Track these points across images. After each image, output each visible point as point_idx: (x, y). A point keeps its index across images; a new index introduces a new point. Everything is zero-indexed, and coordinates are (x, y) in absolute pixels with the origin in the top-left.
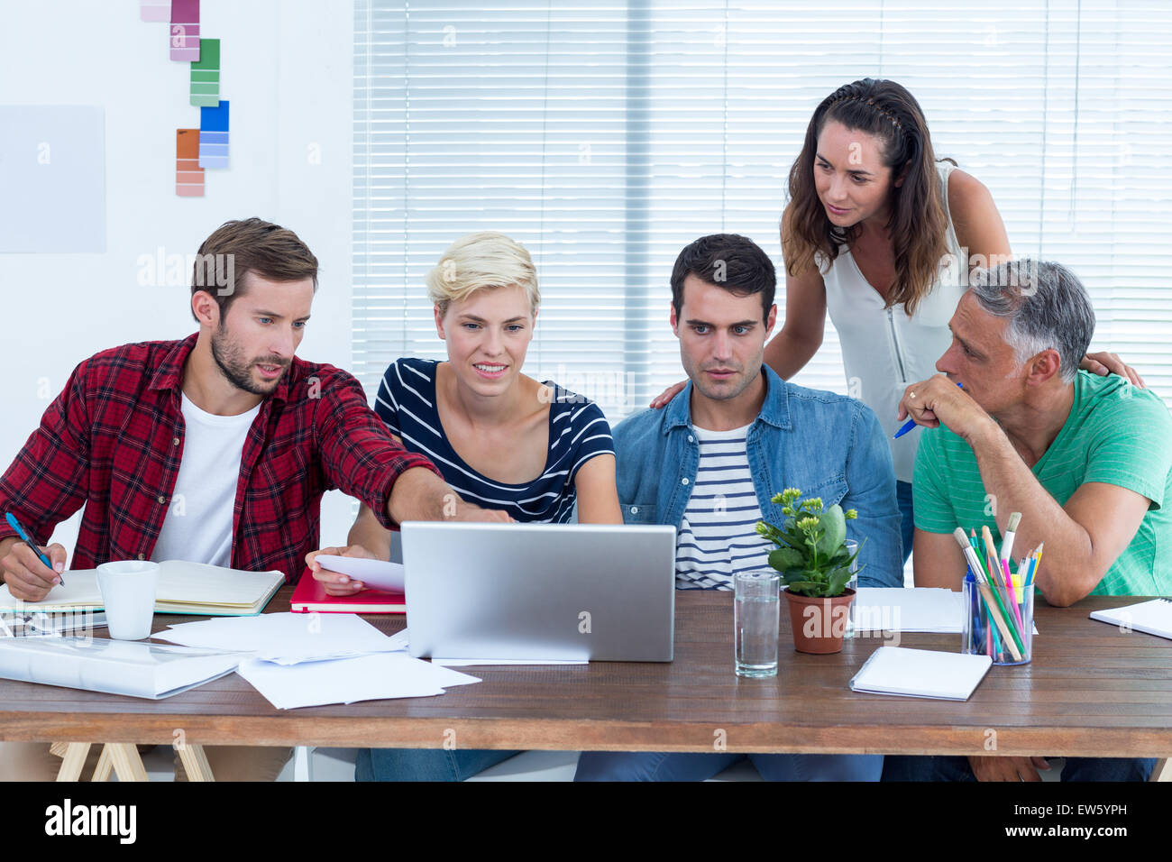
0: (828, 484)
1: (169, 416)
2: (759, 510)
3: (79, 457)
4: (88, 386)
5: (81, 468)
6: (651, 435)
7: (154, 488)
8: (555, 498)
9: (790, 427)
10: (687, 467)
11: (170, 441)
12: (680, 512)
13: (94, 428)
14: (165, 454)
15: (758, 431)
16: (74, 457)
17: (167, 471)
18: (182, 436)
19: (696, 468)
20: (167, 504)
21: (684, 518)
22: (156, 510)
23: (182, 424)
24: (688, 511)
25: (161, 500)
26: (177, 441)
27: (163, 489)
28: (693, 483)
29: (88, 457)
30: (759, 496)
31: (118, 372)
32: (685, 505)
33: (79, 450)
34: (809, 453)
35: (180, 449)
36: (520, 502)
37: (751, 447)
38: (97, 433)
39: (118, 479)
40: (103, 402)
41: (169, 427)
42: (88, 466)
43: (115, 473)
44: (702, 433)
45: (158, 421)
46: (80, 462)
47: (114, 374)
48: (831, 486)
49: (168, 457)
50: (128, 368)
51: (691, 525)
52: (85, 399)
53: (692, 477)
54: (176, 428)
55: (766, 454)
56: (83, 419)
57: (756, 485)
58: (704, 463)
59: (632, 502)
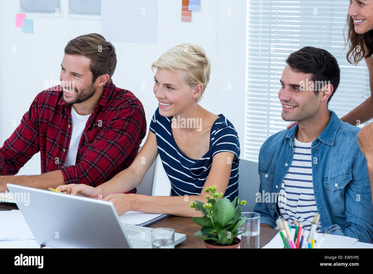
0: (341, 175)
1: (67, 116)
2: (312, 183)
3: (34, 131)
4: (38, 103)
5: (35, 135)
6: (279, 141)
7: (61, 145)
8: (205, 169)
9: (332, 144)
10: (288, 158)
11: (67, 126)
12: (282, 179)
13: (40, 120)
14: (66, 132)
15: (318, 145)
16: (32, 131)
17: (66, 138)
18: (71, 124)
19: (292, 159)
20: (67, 152)
21: (283, 182)
22: (63, 155)
23: (71, 120)
24: (285, 179)
25: (64, 150)
26: (69, 126)
27: (65, 146)
28: (290, 166)
29: (38, 131)
30: (314, 176)
31: (50, 97)
32: (284, 176)
33: (35, 128)
34: (339, 158)
35: (71, 129)
36: (192, 169)
37: (313, 152)
38: (41, 122)
39: (48, 141)
40: (43, 109)
41: (67, 120)
42: (38, 135)
43: (47, 139)
44: (297, 143)
45: (63, 117)
46: (35, 133)
47: (48, 98)
48: (342, 176)
49: (67, 133)
50: (54, 95)
51: (285, 186)
52: (37, 108)
53: (289, 163)
54: (69, 121)
55: (320, 156)
56: (36, 116)
57: (313, 171)
58: (296, 157)
59: (266, 172)
